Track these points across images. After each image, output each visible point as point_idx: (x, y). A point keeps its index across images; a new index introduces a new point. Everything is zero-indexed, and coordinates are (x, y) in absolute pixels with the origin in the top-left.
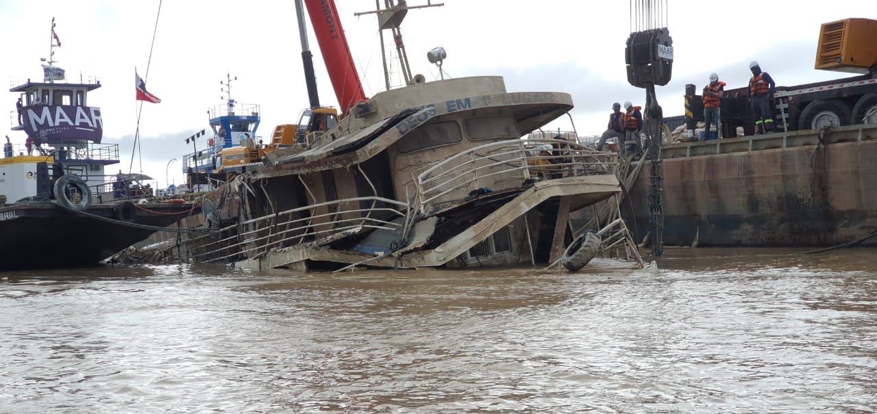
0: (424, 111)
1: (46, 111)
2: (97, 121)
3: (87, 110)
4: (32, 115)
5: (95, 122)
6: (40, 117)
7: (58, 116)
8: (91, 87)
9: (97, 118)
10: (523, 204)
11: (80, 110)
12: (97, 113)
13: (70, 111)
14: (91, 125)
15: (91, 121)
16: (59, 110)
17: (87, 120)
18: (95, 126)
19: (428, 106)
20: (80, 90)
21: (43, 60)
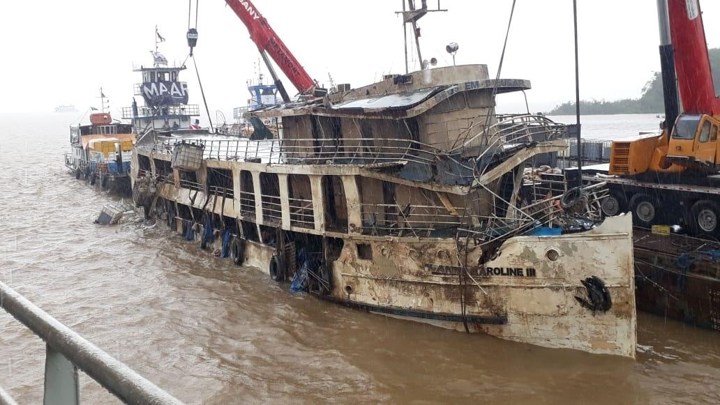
0: (451, 88)
1: (153, 85)
2: (185, 91)
3: (178, 84)
4: (146, 89)
5: (183, 92)
6: (150, 90)
7: (161, 88)
8: (179, 69)
9: (185, 89)
10: (519, 159)
11: (174, 85)
12: (185, 86)
13: (168, 84)
14: (181, 95)
15: (181, 93)
16: (162, 85)
17: (178, 92)
18: (184, 94)
19: (454, 85)
20: (175, 72)
21: (152, 52)
